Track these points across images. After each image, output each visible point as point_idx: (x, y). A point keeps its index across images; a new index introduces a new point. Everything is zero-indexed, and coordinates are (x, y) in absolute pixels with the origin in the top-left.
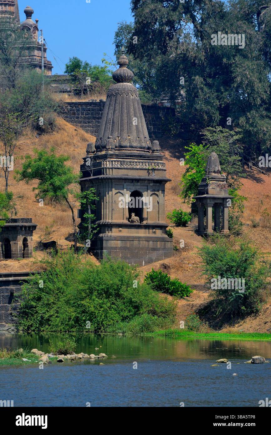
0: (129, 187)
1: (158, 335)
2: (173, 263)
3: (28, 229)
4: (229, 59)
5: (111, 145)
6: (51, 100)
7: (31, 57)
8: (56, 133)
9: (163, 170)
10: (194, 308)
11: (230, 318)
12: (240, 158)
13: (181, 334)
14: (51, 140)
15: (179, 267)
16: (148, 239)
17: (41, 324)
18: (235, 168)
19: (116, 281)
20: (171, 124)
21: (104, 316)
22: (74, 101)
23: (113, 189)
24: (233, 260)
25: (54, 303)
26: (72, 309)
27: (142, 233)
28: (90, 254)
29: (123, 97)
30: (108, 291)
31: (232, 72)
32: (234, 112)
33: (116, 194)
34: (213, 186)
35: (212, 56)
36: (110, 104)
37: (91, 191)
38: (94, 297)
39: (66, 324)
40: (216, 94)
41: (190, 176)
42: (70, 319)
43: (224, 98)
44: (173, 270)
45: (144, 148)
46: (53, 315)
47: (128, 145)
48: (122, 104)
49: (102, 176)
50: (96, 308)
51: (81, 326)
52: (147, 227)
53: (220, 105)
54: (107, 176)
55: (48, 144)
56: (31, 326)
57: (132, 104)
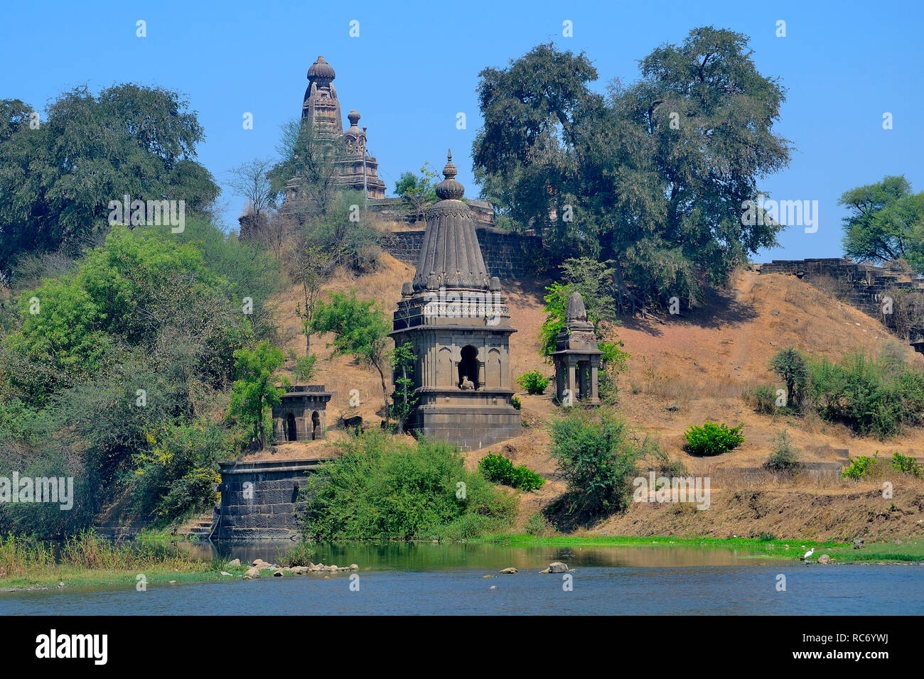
0: (458, 341)
1: (485, 542)
2: (521, 444)
3: (318, 400)
4: (611, 170)
5: (434, 284)
6: (374, 229)
7: (356, 176)
8: (379, 274)
9: (505, 317)
10: (542, 505)
11: (589, 517)
12: (613, 300)
13: (517, 539)
14: (372, 283)
15: (529, 450)
16: (486, 412)
17: (335, 529)
18: (605, 312)
19: (434, 469)
20: (535, 258)
21: (418, 517)
22: (404, 230)
23: (437, 344)
24: (590, 437)
25: (351, 500)
26: (374, 509)
27: (478, 403)
28: (407, 434)
29: (449, 219)
30: (423, 483)
31: (615, 188)
32: (619, 241)
33: (441, 350)
34: (577, 338)
35: (588, 166)
36: (432, 228)
37: (406, 346)
38: (404, 491)
39: (367, 529)
40: (594, 217)
41: (552, 326)
42: (371, 522)
43: (605, 223)
44: (520, 454)
45: (479, 287)
46: (350, 517)
47: (457, 283)
48: (449, 228)
49: (421, 327)
50: (407, 507)
51: (388, 531)
52: (485, 395)
53: (601, 232)
54: (428, 326)
55: (368, 288)
56: (322, 532)
57: (462, 228)
